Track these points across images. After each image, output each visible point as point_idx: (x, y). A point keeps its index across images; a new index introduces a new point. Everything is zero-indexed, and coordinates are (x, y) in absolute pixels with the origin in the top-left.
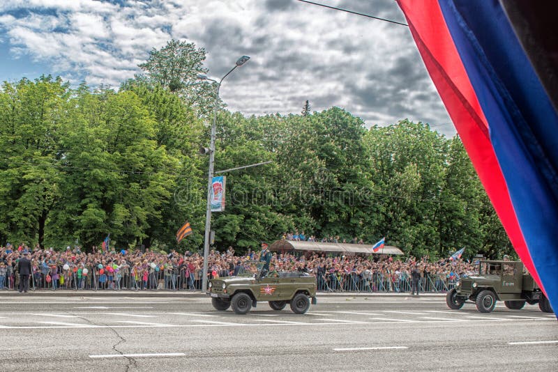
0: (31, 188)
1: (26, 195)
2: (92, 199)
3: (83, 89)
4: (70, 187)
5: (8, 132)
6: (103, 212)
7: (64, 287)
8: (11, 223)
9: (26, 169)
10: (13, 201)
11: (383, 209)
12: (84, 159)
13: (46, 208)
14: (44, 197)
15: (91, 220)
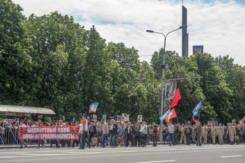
11: (40, 80)
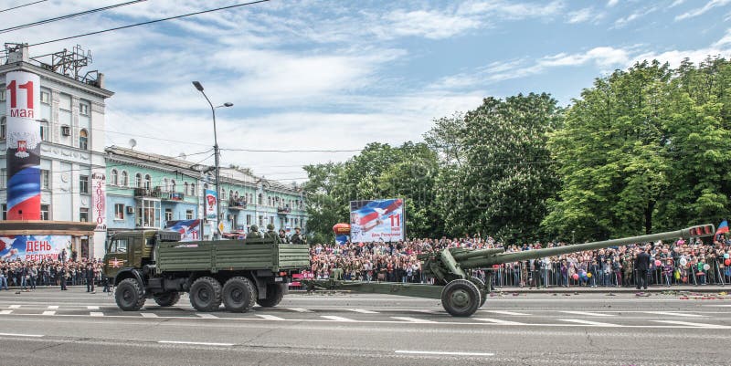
0: (632, 180)
1: (629, 187)
2: (707, 184)
3: (685, 66)
4: (679, 173)
5: (604, 127)
6: (723, 197)
7: (680, 282)
8: (614, 217)
9: (626, 161)
10: (614, 196)
12: (693, 140)
13: (652, 199)
14: (649, 187)
15: (708, 206)
